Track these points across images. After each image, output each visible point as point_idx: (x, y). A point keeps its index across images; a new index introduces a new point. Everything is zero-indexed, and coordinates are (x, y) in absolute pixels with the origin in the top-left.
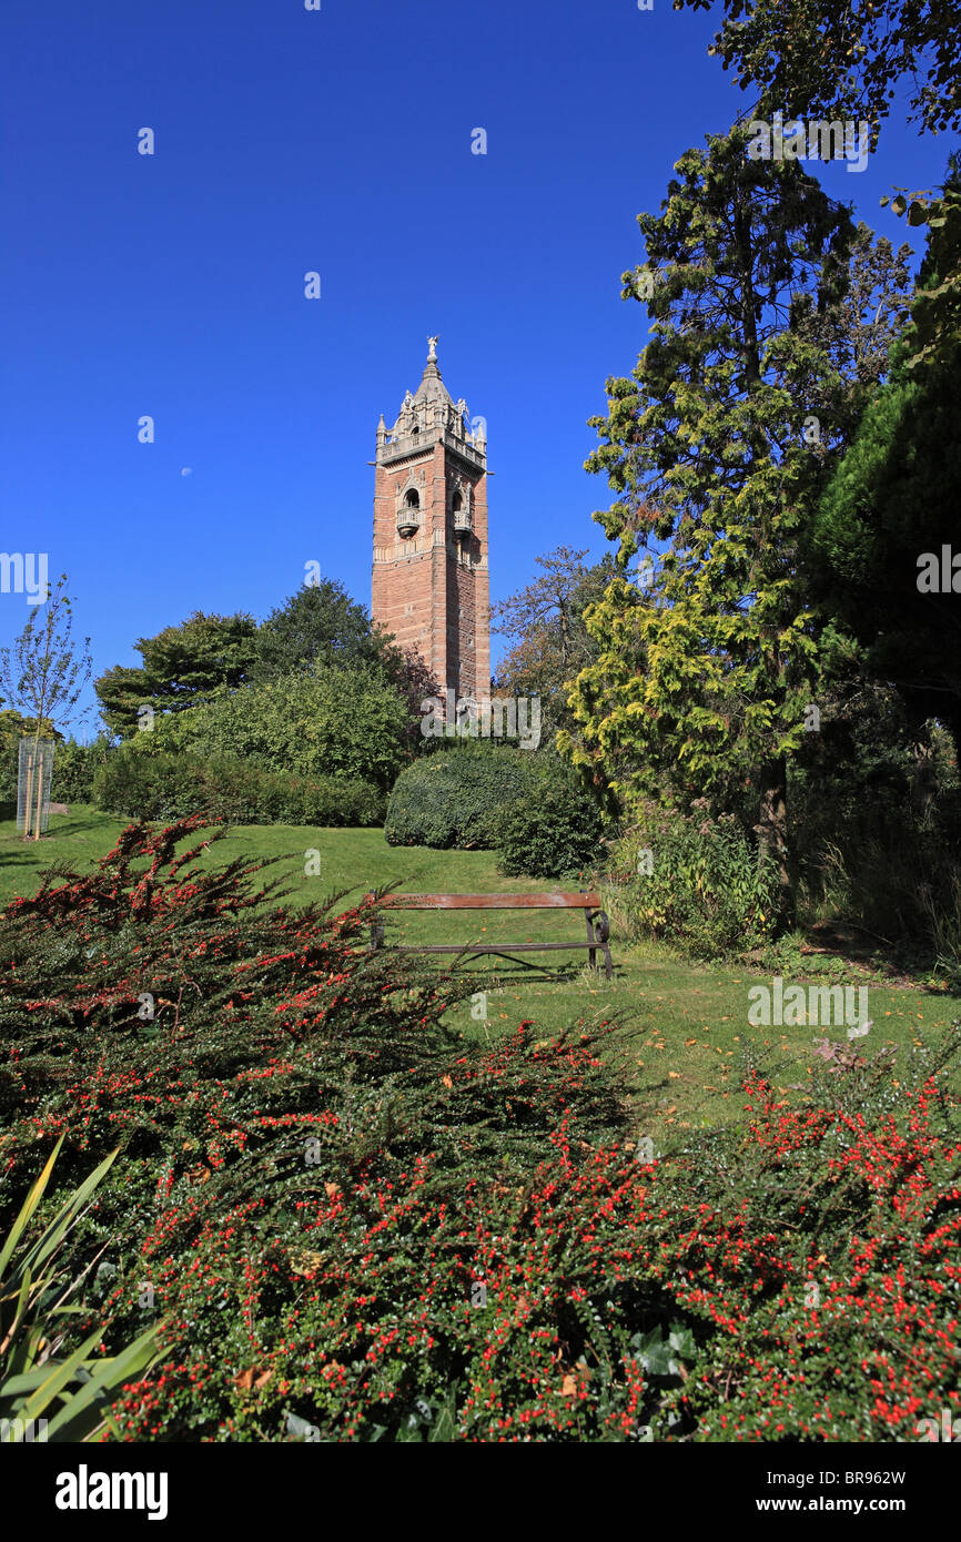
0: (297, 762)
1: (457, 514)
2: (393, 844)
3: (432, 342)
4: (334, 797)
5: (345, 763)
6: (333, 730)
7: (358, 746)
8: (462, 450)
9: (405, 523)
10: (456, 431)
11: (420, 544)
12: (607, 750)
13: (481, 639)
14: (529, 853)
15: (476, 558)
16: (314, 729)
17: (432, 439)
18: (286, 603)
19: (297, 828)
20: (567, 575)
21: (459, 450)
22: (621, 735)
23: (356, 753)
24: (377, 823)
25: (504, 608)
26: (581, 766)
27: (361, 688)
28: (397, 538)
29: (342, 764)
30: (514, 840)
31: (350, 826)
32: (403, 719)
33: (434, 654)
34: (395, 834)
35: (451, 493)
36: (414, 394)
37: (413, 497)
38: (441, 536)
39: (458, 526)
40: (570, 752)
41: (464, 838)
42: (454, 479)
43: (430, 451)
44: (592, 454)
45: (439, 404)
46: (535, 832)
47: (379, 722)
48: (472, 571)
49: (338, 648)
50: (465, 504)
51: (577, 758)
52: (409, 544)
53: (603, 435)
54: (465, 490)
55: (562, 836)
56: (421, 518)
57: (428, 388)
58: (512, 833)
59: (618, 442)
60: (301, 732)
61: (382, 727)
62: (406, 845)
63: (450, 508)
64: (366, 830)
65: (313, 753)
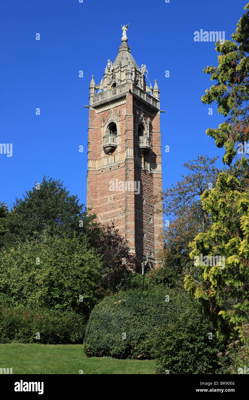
0: (30, 300)
1: (141, 138)
2: (89, 356)
3: (124, 28)
4: (53, 323)
5: (61, 300)
6: (53, 278)
7: (70, 288)
8: (144, 97)
9: (107, 144)
10: (140, 85)
11: (118, 158)
12: (216, 288)
13: (157, 218)
14: (177, 362)
15: (154, 165)
16: (40, 277)
17: (125, 90)
18: (25, 195)
19: (27, 345)
20: (204, 174)
21: (142, 97)
22: (225, 278)
23: (68, 293)
24: (80, 341)
25: (164, 196)
26: (201, 299)
27: (73, 250)
28: (103, 154)
29: (59, 301)
30: (167, 352)
31: (64, 343)
32: (99, 270)
33: (127, 228)
34: (90, 348)
35: (137, 125)
36: (113, 62)
37: (113, 128)
38: (130, 152)
39: (142, 146)
40: (193, 290)
41: (136, 351)
42: (139, 116)
43: (123, 98)
44: (206, 91)
45: (129, 68)
46: (181, 347)
47: (83, 272)
48: (151, 175)
49: (59, 225)
50: (146, 131)
51: (197, 295)
52: (111, 158)
53: (214, 78)
54: (146, 122)
55: (199, 349)
56: (118, 141)
57: (122, 58)
58: (165, 348)
59: (224, 82)
60: (32, 279)
61: (85, 276)
62: (98, 356)
63: (137, 134)
64: (74, 346)
65: (40, 293)
